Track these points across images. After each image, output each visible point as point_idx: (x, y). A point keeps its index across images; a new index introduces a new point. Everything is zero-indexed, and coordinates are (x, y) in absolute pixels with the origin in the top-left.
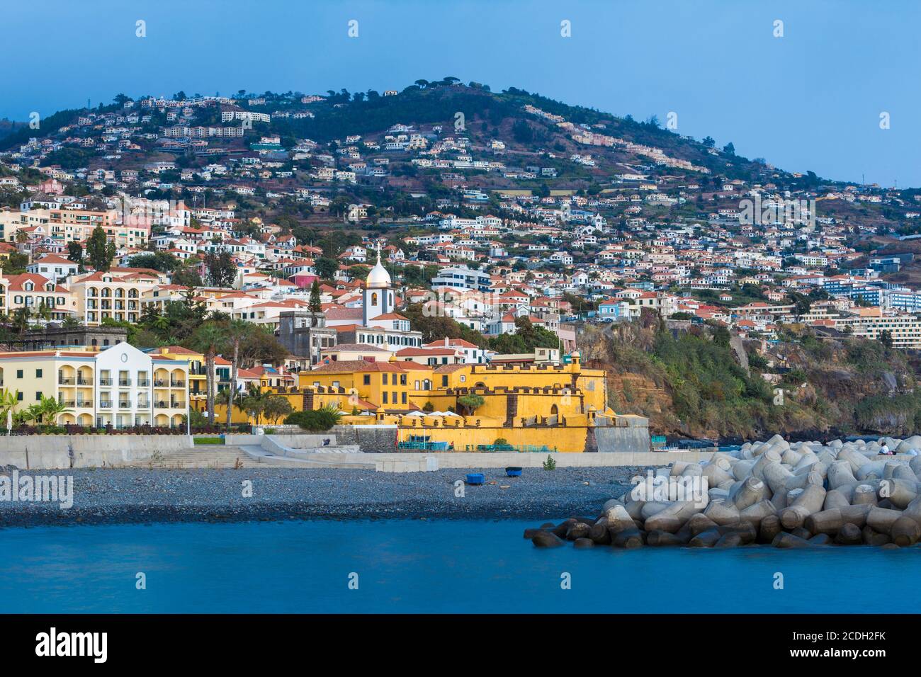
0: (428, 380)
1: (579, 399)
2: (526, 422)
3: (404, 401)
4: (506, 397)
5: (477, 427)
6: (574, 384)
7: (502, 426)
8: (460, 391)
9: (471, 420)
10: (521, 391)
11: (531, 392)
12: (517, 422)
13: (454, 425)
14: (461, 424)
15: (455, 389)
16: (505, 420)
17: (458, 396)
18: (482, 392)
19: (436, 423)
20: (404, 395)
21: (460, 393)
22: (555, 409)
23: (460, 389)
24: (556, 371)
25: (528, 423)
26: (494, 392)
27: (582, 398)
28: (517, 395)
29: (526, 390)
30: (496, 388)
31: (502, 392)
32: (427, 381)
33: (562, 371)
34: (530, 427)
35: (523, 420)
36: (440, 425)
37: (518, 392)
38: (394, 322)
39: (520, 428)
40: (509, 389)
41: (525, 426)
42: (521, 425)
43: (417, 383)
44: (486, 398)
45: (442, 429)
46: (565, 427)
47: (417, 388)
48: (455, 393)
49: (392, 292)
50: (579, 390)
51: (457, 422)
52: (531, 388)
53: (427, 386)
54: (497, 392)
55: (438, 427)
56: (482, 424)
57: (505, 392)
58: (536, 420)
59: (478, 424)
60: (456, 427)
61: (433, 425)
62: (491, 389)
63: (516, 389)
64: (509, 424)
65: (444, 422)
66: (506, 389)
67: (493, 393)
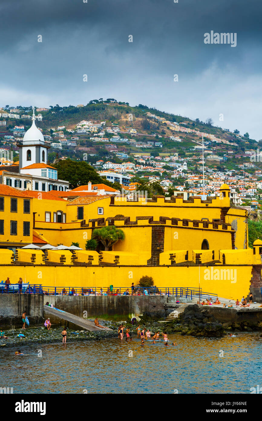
0: (61, 212)
1: (230, 235)
2: (175, 259)
3: (26, 232)
4: (151, 228)
5: (115, 264)
6: (223, 219)
7: (146, 264)
8: (96, 223)
9: (109, 256)
10: (169, 223)
11: (180, 224)
12: (164, 258)
13: (87, 261)
14: (96, 262)
15: (90, 221)
16: (149, 255)
17: (93, 228)
18: (122, 223)
19: (63, 258)
20: (26, 225)
21: (96, 225)
22: (205, 245)
23: (96, 220)
24: (204, 205)
25: (178, 260)
26: (136, 223)
27: (233, 234)
28: (164, 226)
29: (175, 221)
30: (139, 218)
31: (146, 222)
32: (59, 214)
33: (210, 205)
34: (181, 265)
35: (172, 257)
36: (68, 261)
37: (165, 222)
38: (42, 170)
39: (168, 266)
40: (154, 220)
41: (173, 264)
42: (169, 263)
43: (48, 216)
44: (126, 231)
45: (70, 266)
46: (224, 264)
47: (48, 220)
48: (91, 225)
49: (45, 150)
50: (230, 225)
51: (91, 258)
52: (180, 220)
53: (60, 219)
54: (140, 223)
55: (65, 263)
56: (121, 262)
57: (149, 222)
58: (187, 257)
59: (116, 261)
60: (89, 265)
61: (59, 261)
62: (133, 219)
63: (163, 220)
64: (154, 262)
65: (74, 257)
66: (151, 220)
67: (135, 225)
